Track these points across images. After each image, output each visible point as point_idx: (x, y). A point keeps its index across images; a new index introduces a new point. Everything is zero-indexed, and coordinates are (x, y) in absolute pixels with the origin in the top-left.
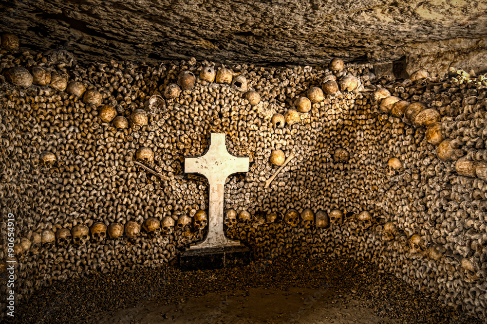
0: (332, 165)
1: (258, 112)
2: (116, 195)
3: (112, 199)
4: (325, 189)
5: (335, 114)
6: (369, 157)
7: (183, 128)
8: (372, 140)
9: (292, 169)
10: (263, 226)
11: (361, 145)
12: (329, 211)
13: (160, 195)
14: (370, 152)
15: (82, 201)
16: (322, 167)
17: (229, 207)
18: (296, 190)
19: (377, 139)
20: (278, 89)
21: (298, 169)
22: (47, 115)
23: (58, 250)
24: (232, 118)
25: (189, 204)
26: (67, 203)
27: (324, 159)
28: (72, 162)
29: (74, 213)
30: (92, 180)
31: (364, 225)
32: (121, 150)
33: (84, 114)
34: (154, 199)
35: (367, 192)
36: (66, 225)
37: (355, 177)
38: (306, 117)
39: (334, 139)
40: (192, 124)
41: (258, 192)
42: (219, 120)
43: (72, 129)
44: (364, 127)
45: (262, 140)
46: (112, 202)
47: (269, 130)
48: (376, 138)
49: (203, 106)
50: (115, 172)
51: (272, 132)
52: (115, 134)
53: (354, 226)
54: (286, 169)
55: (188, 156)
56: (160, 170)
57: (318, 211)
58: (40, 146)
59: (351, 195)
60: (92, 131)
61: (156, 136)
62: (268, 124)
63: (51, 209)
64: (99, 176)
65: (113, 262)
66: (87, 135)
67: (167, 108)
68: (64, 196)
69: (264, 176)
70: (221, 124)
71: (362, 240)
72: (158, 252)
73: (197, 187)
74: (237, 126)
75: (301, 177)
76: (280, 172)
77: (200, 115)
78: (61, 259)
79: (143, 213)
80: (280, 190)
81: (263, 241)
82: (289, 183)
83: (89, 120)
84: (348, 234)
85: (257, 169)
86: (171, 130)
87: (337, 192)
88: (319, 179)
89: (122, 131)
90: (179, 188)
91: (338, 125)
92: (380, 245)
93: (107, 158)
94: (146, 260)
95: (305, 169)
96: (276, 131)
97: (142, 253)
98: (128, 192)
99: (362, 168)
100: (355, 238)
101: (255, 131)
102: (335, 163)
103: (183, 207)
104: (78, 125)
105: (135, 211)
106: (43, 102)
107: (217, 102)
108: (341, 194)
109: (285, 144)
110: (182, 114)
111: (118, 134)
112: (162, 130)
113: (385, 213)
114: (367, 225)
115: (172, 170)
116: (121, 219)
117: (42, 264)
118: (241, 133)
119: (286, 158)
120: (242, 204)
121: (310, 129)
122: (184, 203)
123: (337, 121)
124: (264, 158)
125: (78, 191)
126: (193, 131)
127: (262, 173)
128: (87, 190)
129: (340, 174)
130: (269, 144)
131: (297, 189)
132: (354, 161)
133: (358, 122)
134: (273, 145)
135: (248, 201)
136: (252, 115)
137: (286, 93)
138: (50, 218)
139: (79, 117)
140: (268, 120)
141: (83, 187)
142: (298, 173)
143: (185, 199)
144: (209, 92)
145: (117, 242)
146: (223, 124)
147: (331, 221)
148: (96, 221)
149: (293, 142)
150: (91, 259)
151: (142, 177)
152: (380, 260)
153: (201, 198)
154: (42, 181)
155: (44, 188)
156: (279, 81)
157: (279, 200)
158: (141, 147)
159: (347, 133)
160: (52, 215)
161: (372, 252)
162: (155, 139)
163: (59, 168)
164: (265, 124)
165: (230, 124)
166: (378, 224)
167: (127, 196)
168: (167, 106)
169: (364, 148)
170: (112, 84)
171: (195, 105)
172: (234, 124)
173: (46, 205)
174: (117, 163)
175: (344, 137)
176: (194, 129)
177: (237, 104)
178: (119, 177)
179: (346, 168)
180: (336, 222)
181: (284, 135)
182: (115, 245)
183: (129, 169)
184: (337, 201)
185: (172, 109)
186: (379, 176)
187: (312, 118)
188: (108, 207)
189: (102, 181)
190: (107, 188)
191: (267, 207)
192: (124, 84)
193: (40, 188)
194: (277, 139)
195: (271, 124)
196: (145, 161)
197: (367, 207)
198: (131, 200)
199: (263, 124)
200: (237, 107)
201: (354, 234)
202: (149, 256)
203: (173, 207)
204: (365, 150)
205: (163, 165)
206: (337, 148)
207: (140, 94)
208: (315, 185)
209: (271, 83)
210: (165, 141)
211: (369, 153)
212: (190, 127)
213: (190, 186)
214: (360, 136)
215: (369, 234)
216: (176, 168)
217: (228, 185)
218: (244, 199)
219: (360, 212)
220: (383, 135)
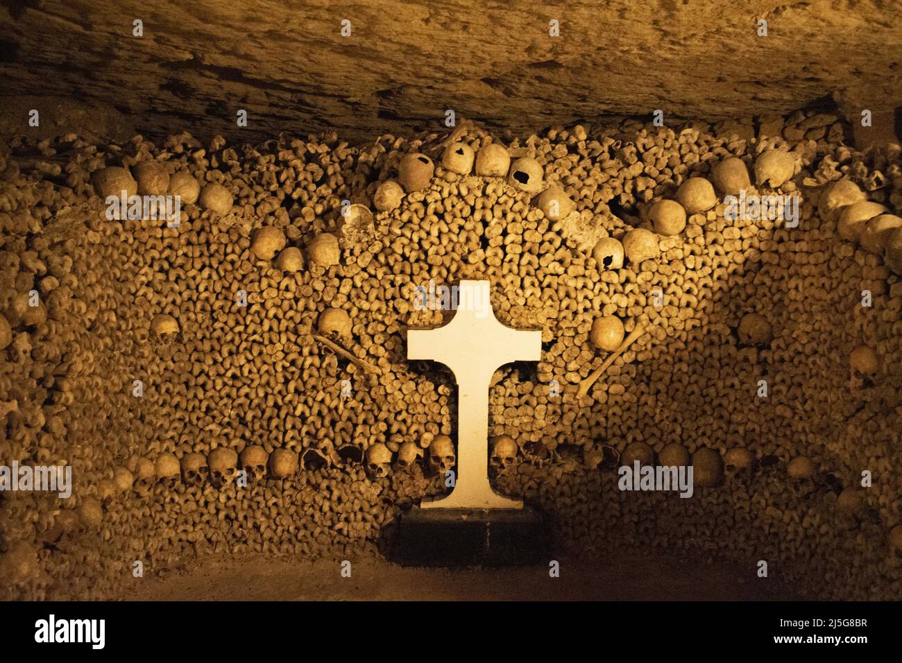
0: (732, 350)
1: (564, 235)
2: (284, 397)
3: (276, 405)
4: (716, 402)
5: (742, 239)
6: (813, 339)
7: (408, 271)
8: (820, 300)
9: (640, 358)
10: (574, 474)
11: (797, 310)
12: (723, 451)
13: (363, 401)
14: (817, 326)
15: (225, 405)
16: (711, 356)
17: (499, 431)
18: (649, 403)
19: (832, 299)
20: (617, 183)
21: (653, 358)
22: (164, 249)
23: (186, 489)
24: (508, 249)
25: (420, 423)
26: (200, 409)
27: (715, 338)
28: (208, 335)
29: (212, 427)
30: (241, 367)
31: (797, 489)
32: (291, 313)
33: (226, 245)
34: (352, 408)
35: (809, 414)
36: (198, 448)
37: (783, 381)
38: (673, 244)
39: (738, 295)
40: (425, 261)
41: (562, 404)
42: (480, 252)
43: (206, 273)
44: (805, 271)
45: (573, 294)
46: (276, 411)
47: (587, 273)
48: (829, 296)
49: (447, 224)
50: (281, 355)
51: (596, 278)
52: (279, 283)
53: (778, 486)
54: (628, 358)
55: (416, 327)
56: (363, 353)
57: (697, 449)
58: (151, 305)
59: (773, 420)
60: (239, 277)
61: (354, 286)
62: (586, 261)
63: (172, 418)
64: (253, 361)
65: (281, 520)
66: (231, 284)
67: (376, 229)
68: (195, 396)
69: (578, 371)
70: (484, 261)
71: (792, 519)
72: (361, 509)
73: (436, 389)
74: (519, 265)
75: (659, 375)
76: (613, 364)
77: (440, 243)
78: (193, 506)
79: (332, 435)
80: (611, 402)
81: (573, 506)
82: (633, 387)
83: (234, 257)
84: (763, 502)
85: (561, 355)
86: (385, 274)
87: (742, 412)
88: (703, 381)
89: (293, 277)
90: (400, 390)
91: (748, 264)
92: (831, 533)
93: (266, 327)
94: (339, 521)
95: (669, 359)
96: (605, 277)
97: (331, 509)
98: (304, 393)
99: (800, 362)
100: (779, 513)
101: (558, 275)
102: (739, 346)
103: (408, 429)
104: (215, 266)
105: (317, 430)
106: (157, 226)
107: (478, 216)
108: (752, 416)
109: (623, 305)
110: (406, 241)
111: (285, 282)
112: (366, 276)
113: (843, 468)
114: (804, 489)
115: (386, 355)
116: (293, 443)
117: (160, 512)
118: (527, 281)
119: (627, 334)
120: (528, 428)
121: (683, 271)
122: (409, 421)
123: (746, 254)
124: (577, 333)
125: (218, 388)
126: (427, 276)
127: (572, 366)
128: (233, 386)
129: (750, 373)
130: (588, 305)
131: (651, 401)
132: (783, 346)
133: (792, 255)
134: (597, 306)
135: (541, 422)
136: (551, 242)
137: (634, 191)
138: (171, 433)
139: (217, 251)
140: (585, 252)
141: (226, 380)
142: (655, 367)
143: (411, 411)
144: (459, 196)
145: (287, 485)
146: (488, 262)
147: (726, 473)
148: (249, 443)
149: (642, 300)
150: (242, 509)
151: (329, 365)
152: (828, 566)
153: (443, 412)
154: (156, 369)
155: (159, 380)
156: (621, 165)
157: (610, 423)
158: (328, 306)
159: (768, 281)
160: (175, 428)
161: (813, 546)
162: (354, 293)
163: (185, 345)
164: (581, 261)
165: (503, 261)
166: (830, 487)
167: (302, 400)
168: (377, 225)
169: (805, 317)
170: (281, 185)
171: (432, 223)
172: (511, 261)
173: (164, 411)
174: (284, 339)
175: (761, 290)
176: (429, 271)
177: (519, 218)
178: (287, 364)
179: (765, 359)
180: (737, 476)
181: (623, 285)
182: (284, 490)
183: (306, 351)
184: (741, 429)
185: (386, 233)
186: (835, 383)
187: (686, 246)
188: (270, 419)
189: (259, 370)
190: (268, 384)
191: (583, 436)
192: (304, 183)
193: (151, 381)
194: (607, 293)
195: (593, 262)
196: (334, 336)
197: (806, 448)
198: (310, 408)
199: (576, 261)
200: (518, 225)
201: (776, 505)
202: (343, 516)
203: (389, 426)
204: (807, 323)
205: (368, 343)
206: (746, 313)
207: (332, 202)
208: (693, 393)
209: (603, 170)
210: (372, 297)
211: (814, 330)
212: (421, 269)
213: (420, 386)
214: (797, 288)
215: (808, 507)
216: (393, 350)
217: (499, 387)
218: (533, 416)
219: (791, 458)
220: (844, 290)
